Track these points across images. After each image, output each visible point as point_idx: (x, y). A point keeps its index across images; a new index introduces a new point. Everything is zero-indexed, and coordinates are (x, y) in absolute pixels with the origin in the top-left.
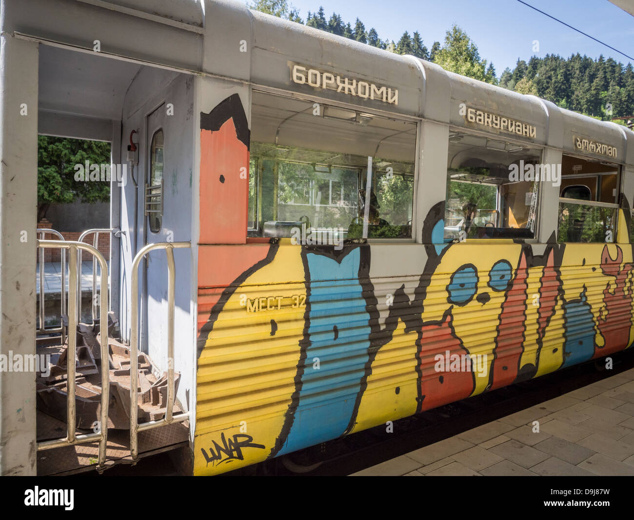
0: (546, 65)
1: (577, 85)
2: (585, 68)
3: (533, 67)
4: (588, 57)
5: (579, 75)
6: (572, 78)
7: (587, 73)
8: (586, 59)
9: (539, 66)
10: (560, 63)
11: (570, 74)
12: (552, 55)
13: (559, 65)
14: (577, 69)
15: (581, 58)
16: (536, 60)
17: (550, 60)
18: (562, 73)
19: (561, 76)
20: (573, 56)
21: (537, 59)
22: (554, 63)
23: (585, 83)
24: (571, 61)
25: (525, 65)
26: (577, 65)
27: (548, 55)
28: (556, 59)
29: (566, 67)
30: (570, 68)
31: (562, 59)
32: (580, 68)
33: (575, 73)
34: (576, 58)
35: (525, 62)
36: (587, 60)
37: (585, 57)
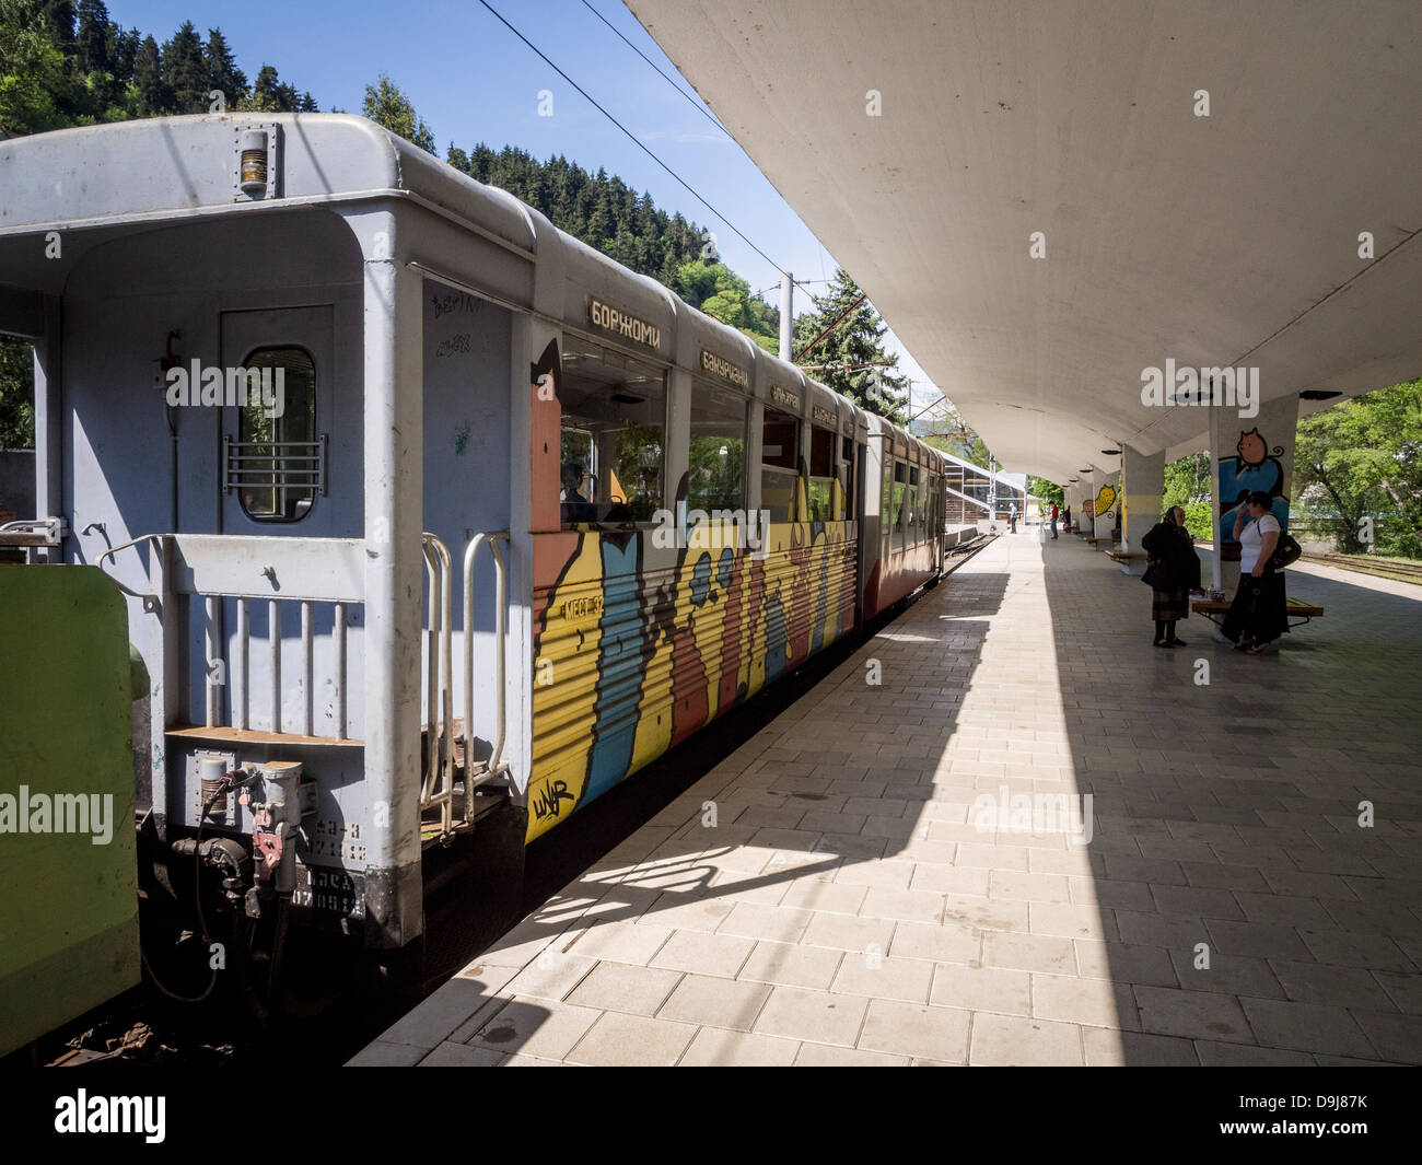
0: (505, 168)
1: (564, 218)
2: (577, 188)
3: (480, 167)
4: (579, 167)
5: (566, 200)
6: (554, 203)
7: (579, 200)
8: (576, 170)
9: (491, 167)
10: (530, 168)
11: (551, 195)
12: (516, 149)
13: (530, 173)
14: (562, 188)
15: (567, 166)
16: (485, 152)
17: (513, 159)
18: (536, 189)
19: (535, 196)
20: (553, 159)
21: (487, 152)
22: (520, 165)
23: (577, 217)
24: (550, 170)
25: (465, 159)
26: (562, 180)
27: (507, 148)
28: (524, 159)
29: (543, 180)
30: (550, 183)
31: (534, 161)
32: (567, 186)
33: (559, 194)
34: (558, 165)
35: (464, 153)
36: (579, 172)
37: (575, 165)
